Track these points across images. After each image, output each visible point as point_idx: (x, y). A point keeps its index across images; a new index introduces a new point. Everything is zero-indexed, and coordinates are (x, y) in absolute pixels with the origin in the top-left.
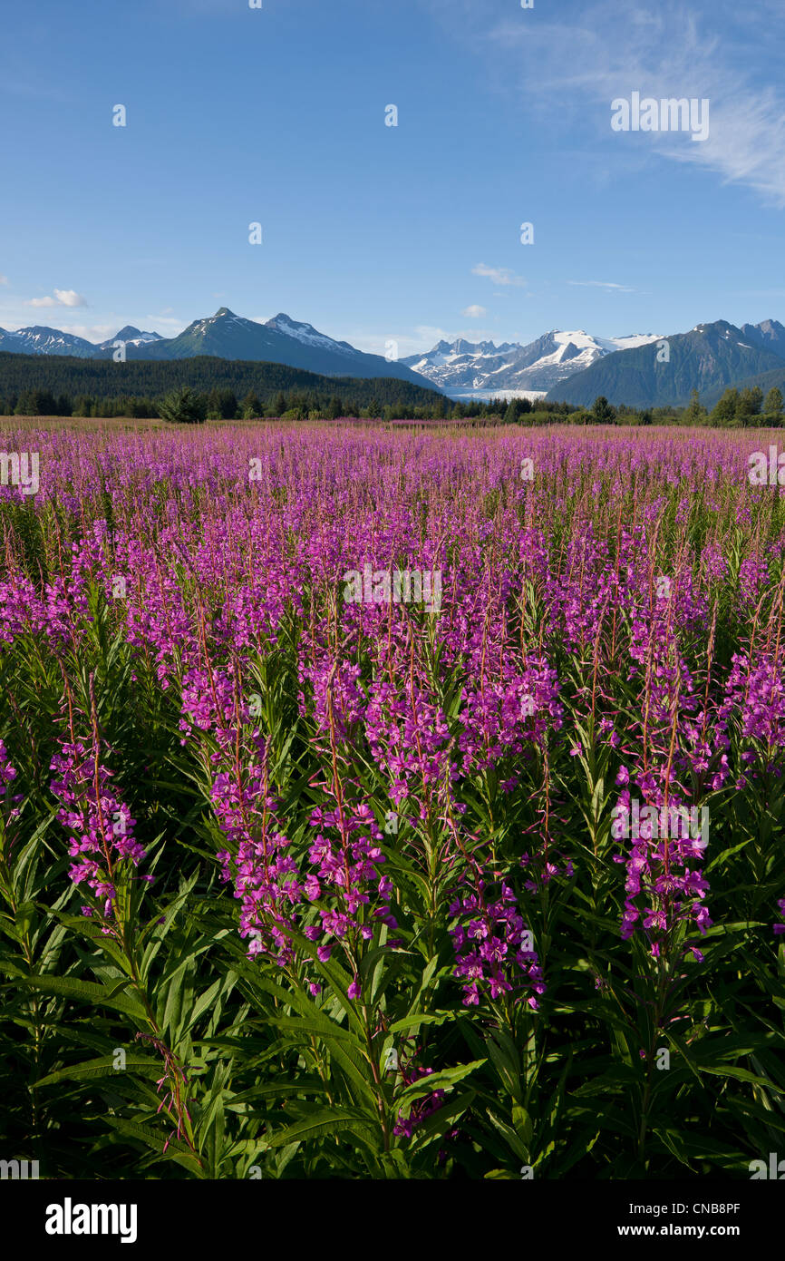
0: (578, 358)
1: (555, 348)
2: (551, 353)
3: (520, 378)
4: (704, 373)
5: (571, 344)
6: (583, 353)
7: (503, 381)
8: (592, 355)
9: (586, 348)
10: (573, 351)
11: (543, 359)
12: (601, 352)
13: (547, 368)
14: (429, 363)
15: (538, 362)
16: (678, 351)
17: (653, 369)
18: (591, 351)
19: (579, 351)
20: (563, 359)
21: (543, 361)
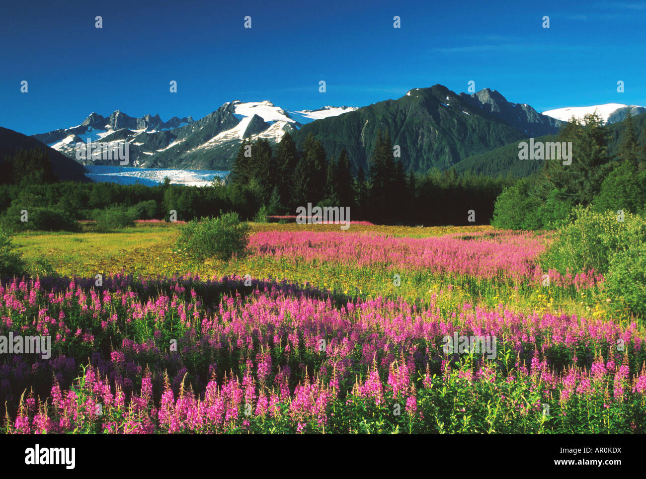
0: (266, 133)
1: (236, 120)
2: (232, 127)
3: (194, 157)
4: (425, 147)
5: (256, 117)
6: (272, 127)
7: (171, 161)
8: (284, 129)
9: (275, 121)
10: (259, 124)
11: (222, 135)
12: (293, 125)
13: (227, 144)
14: (77, 140)
15: (216, 138)
16: (390, 121)
17: (360, 143)
18: (282, 125)
19: (266, 126)
20: (248, 134)
21: (222, 137)
